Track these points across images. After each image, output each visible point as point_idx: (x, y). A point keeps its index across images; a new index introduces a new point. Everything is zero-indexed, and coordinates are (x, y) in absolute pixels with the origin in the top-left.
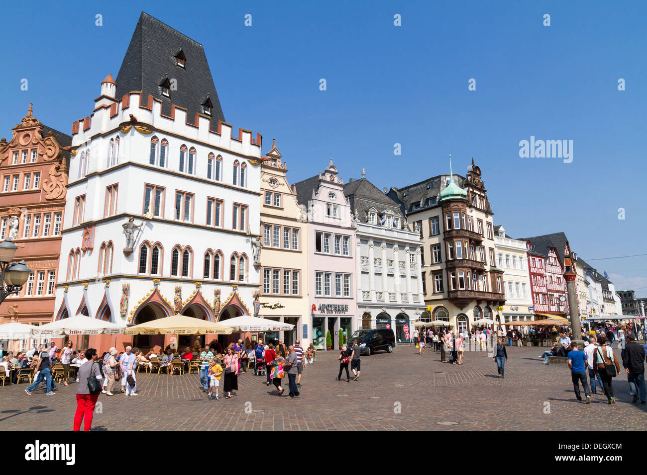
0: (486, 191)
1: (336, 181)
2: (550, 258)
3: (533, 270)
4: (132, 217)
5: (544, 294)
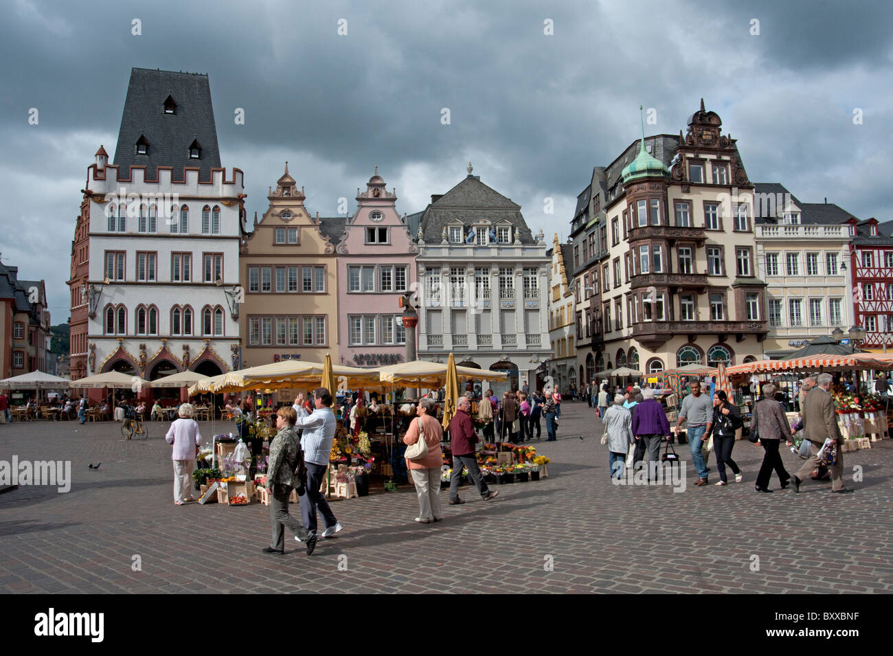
0: (736, 151)
3: (863, 273)
5: (891, 315)
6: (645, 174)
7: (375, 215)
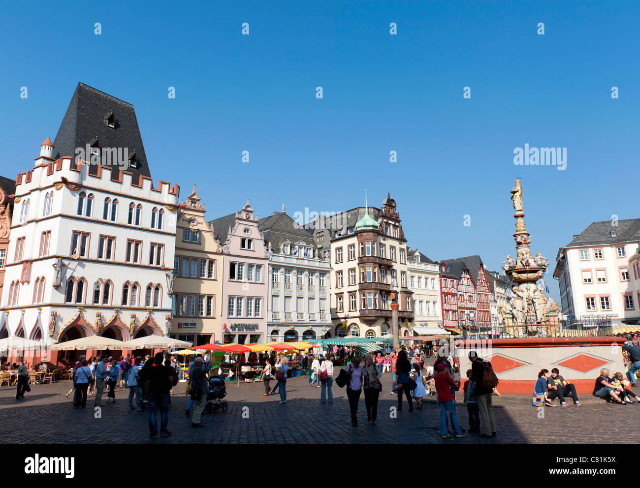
0: (400, 221)
1: (251, 219)
2: (463, 279)
3: (444, 290)
4: (60, 259)
5: (454, 311)
6: (371, 228)
7: (246, 230)
